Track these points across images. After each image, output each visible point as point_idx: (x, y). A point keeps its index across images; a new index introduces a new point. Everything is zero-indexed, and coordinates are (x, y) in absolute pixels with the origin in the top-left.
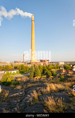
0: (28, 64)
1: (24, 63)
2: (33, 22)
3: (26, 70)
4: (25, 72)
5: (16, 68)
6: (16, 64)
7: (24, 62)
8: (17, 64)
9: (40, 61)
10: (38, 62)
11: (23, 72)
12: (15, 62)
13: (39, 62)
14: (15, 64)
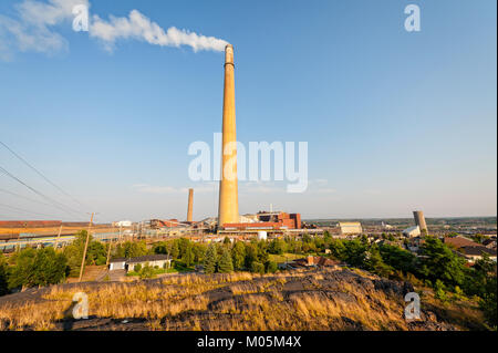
0: (207, 231)
1: (190, 229)
2: (230, 67)
3: (196, 260)
4: (191, 265)
5: (160, 252)
6: (158, 232)
7: (189, 223)
8: (163, 230)
9: (256, 219)
10: (251, 221)
11: (185, 266)
12: (153, 224)
13: (252, 225)
14: (153, 231)
